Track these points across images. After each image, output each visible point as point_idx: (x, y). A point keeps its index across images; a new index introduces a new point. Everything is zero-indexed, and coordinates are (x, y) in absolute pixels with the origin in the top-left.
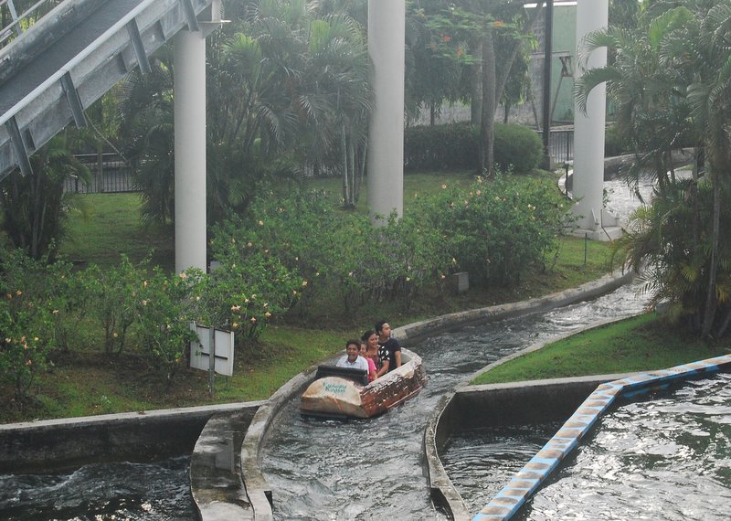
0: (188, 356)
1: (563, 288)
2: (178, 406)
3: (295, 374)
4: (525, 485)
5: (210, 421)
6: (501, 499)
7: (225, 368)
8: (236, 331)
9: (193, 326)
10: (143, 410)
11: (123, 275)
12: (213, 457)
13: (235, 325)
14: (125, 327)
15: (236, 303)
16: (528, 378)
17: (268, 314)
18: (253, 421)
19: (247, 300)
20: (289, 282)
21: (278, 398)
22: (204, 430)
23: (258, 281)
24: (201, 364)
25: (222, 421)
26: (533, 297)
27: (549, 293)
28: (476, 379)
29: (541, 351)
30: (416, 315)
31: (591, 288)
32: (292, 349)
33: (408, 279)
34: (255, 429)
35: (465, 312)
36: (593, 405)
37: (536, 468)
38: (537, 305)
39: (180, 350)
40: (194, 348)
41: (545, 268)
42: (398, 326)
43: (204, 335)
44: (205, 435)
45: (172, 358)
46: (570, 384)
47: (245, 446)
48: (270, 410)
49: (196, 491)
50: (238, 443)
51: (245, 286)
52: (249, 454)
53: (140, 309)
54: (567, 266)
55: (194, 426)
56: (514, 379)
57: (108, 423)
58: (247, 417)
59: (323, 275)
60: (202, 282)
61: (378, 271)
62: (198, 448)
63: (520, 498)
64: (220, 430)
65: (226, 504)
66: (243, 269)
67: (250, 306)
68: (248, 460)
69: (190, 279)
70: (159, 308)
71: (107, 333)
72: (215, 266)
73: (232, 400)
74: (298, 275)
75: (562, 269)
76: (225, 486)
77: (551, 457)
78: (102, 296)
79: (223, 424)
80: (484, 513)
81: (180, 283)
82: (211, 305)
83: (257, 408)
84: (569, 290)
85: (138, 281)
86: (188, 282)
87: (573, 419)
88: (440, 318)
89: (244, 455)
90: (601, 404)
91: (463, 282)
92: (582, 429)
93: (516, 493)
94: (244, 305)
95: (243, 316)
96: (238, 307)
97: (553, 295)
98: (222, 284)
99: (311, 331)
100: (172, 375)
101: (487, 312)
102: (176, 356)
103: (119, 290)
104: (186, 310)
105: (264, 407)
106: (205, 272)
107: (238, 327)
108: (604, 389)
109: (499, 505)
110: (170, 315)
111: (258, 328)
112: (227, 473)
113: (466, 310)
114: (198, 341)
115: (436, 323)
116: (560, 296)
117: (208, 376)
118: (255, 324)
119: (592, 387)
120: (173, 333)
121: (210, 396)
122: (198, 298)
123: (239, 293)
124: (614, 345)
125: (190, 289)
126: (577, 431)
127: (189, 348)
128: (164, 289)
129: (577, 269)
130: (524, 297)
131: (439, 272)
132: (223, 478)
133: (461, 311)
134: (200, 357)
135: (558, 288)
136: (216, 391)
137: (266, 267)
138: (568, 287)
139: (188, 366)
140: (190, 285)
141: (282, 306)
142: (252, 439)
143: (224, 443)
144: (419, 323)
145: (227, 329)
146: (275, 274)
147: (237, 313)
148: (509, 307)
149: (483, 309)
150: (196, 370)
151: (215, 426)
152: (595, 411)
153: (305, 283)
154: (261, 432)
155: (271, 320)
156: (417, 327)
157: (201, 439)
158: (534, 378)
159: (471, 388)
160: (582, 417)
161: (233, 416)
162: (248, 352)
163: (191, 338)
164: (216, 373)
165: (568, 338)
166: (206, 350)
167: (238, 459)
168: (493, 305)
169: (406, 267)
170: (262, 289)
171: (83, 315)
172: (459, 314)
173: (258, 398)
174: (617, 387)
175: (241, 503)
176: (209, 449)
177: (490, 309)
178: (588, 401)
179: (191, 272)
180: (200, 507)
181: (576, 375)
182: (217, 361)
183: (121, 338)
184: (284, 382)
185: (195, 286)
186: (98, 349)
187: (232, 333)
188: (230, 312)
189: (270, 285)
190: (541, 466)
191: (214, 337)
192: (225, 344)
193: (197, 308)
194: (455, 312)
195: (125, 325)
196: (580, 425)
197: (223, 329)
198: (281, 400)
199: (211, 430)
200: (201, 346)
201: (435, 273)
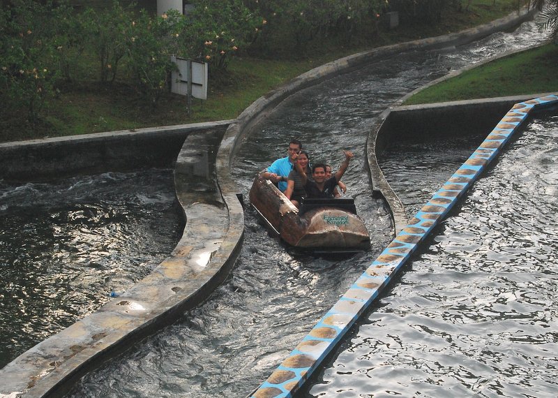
0: (170, 83)
1: (477, 23)
2: (162, 125)
3: (257, 97)
4: (457, 188)
5: (189, 137)
6: (437, 200)
7: (201, 93)
8: (208, 61)
9: (173, 59)
10: (134, 128)
11: (115, 16)
12: (191, 166)
13: (208, 57)
14: (117, 60)
15: (208, 38)
16: (450, 99)
17: (235, 48)
18: (225, 137)
19: (217, 37)
20: (251, 21)
21: (244, 117)
22: (185, 145)
23: (226, 20)
24: (181, 90)
25: (198, 136)
26: (452, 31)
27: (465, 29)
28: (407, 100)
29: (460, 77)
30: (355, 48)
31: (500, 24)
32: (254, 77)
33: (349, 18)
34: (227, 143)
35: (396, 45)
36: (510, 121)
37: (465, 173)
38: (455, 38)
39: (163, 78)
40: (175, 77)
41: (461, 7)
42: (341, 57)
43: (183, 66)
44: (185, 149)
45: (156, 85)
46: (484, 104)
47: (219, 158)
48: (238, 128)
49: (181, 195)
50: (213, 157)
51: (216, 25)
52: (223, 164)
53: (129, 44)
54: (480, 6)
55: (176, 141)
56: (437, 100)
57: (105, 139)
58: (220, 133)
59: (279, 15)
60: (180, 22)
61: (324, 11)
62: (180, 159)
63: (453, 199)
64: (198, 144)
65: (204, 205)
66: (213, 10)
67: (220, 41)
68: (222, 169)
69: (170, 20)
70: (145, 43)
71: (103, 65)
72: (188, 8)
73: (206, 119)
74: (259, 15)
75: (476, 8)
76: (204, 190)
77: (477, 164)
78: (98, 34)
79: (200, 140)
80: (424, 211)
81: (163, 23)
82: (188, 41)
83: (227, 125)
84: (482, 26)
85: (127, 22)
86: (169, 22)
87: (494, 133)
88: (375, 50)
89: (218, 164)
90: (517, 120)
91: (394, 19)
92: (502, 141)
93: (450, 194)
94: (215, 40)
95: (214, 49)
96: (210, 42)
97: (468, 30)
98: (197, 24)
99: (270, 62)
100: (157, 100)
101: (414, 45)
102: (160, 84)
103: (112, 30)
104: (167, 45)
105: (233, 125)
106: (182, 13)
107: (210, 59)
108: (518, 108)
109: (437, 204)
110: (155, 50)
111: (227, 60)
112: (203, 179)
113: (396, 43)
114: (178, 71)
115: (373, 54)
116: (474, 31)
117: (187, 99)
118: (224, 56)
119: (507, 107)
120: (156, 65)
121: (188, 116)
122: (177, 35)
123: (211, 31)
124: (521, 71)
125: (170, 28)
126: (498, 142)
127: (170, 76)
128: (149, 28)
129: (488, 8)
130: (444, 32)
131: (374, 11)
132: (201, 183)
133: (392, 44)
134: (179, 84)
135: (472, 25)
136: (192, 111)
137: (232, 8)
138: (481, 23)
139: (170, 91)
140: (170, 24)
141: (246, 41)
142: (225, 151)
143: (200, 155)
144: (359, 54)
145: (201, 61)
146: (240, 14)
147: (209, 47)
148: (432, 40)
149: (410, 42)
150: (176, 94)
151: (193, 141)
152: (513, 125)
153: (265, 22)
154: (232, 146)
155: (237, 53)
156: (357, 58)
157: (182, 152)
158: (455, 99)
159: (403, 108)
160: (502, 130)
161: (208, 133)
162: (219, 80)
163: (172, 68)
164: (192, 97)
165: (482, 66)
166: (185, 78)
167: (212, 168)
168: (418, 39)
169: (347, 8)
170: (230, 27)
171: (81, 50)
172: (391, 47)
173: (228, 118)
174: (530, 106)
175: (218, 204)
176: (189, 160)
177: (417, 42)
178: (506, 118)
179: (171, 13)
180: (184, 207)
181: (489, 97)
182: (194, 87)
183: (114, 70)
184: (249, 105)
185: (174, 25)
186: (95, 78)
187: (206, 64)
188: (203, 45)
189: (236, 24)
190: (469, 172)
191: (191, 67)
192: (200, 73)
193: (176, 43)
194: (388, 44)
195: (118, 58)
196: (501, 137)
197: (197, 61)
198: (247, 119)
199: (190, 144)
200: (180, 75)
201: (371, 11)
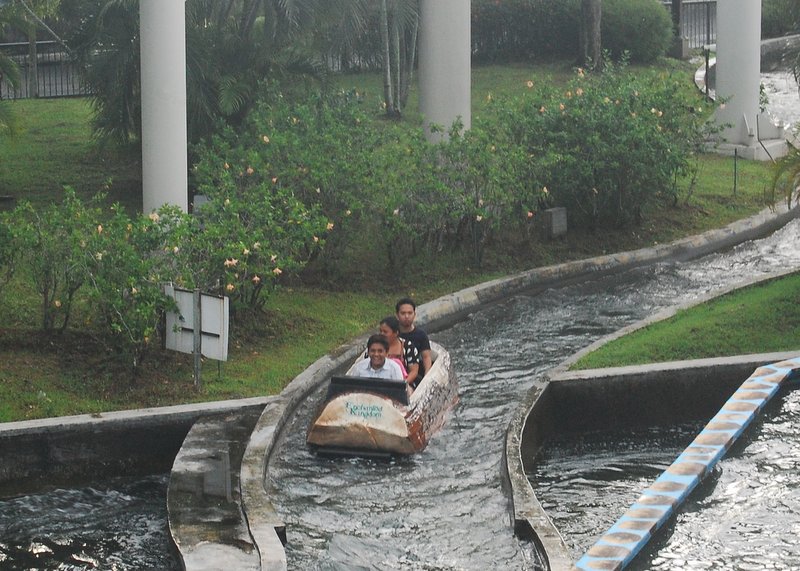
0: (163, 332)
1: (704, 228)
2: (148, 405)
3: (317, 357)
4: (651, 514)
5: (195, 426)
6: (615, 535)
7: (216, 350)
8: (231, 295)
9: (169, 290)
10: (99, 411)
11: (68, 216)
12: (200, 478)
13: (230, 287)
14: (71, 292)
15: (231, 255)
16: (654, 360)
17: (278, 271)
18: (258, 426)
19: (247, 251)
20: (307, 225)
21: (293, 391)
22: (187, 440)
23: (263, 223)
24: (182, 343)
25: (212, 426)
26: (661, 241)
27: (684, 236)
28: (579, 362)
29: (673, 320)
30: (490, 271)
31: (744, 228)
32: (313, 321)
33: (479, 218)
34: (261, 438)
35: (562, 266)
36: (748, 398)
37: (666, 489)
38: (665, 253)
39: (151, 324)
40: (171, 321)
41: (676, 199)
42: (466, 286)
43: (185, 302)
44: (189, 446)
45: (139, 335)
46: (713, 367)
47: (246, 462)
48: (282, 410)
49: (176, 528)
50: (237, 458)
51: (244, 231)
52: (252, 473)
53: (93, 265)
54: (709, 197)
55: (172, 434)
56: (633, 361)
57: (48, 431)
58: (249, 420)
59: (356, 214)
60: (182, 227)
61: (435, 206)
62: (178, 466)
63: (643, 533)
64: (210, 439)
65: (219, 546)
66: (241, 205)
67: (252, 259)
68: (251, 482)
69: (165, 222)
70: (120, 264)
71: (46, 300)
72: (200, 202)
73: (228, 395)
74: (321, 214)
75: (702, 201)
76: (218, 519)
77: (688, 472)
78: (37, 247)
79: (214, 431)
80: (592, 556)
81: (150, 228)
82: (195, 259)
83: (263, 406)
84: (712, 232)
85: (89, 225)
86: (162, 225)
87: (719, 418)
88: (525, 274)
89: (245, 474)
90: (760, 396)
91: (559, 221)
92: (732, 433)
93: (639, 525)
94: (243, 258)
95: (242, 273)
96: (234, 262)
97: (687, 240)
98: (211, 229)
99: (340, 295)
100: (141, 360)
101: (594, 265)
102: (146, 333)
103: (62, 239)
104: (158, 266)
105: (273, 405)
106: (185, 211)
107: (235, 290)
108: (763, 374)
109: (614, 543)
110: (137, 274)
111: (264, 292)
112: (221, 499)
113: (563, 261)
114: (177, 311)
115: (521, 281)
116: (699, 240)
117: (191, 362)
118: (259, 286)
119: (746, 372)
120: (140, 299)
121: (195, 390)
122: (176, 249)
123: (235, 240)
124: (778, 310)
125: (164, 236)
126: (725, 435)
127: (163, 320)
128: (127, 236)
129: (723, 201)
130: (647, 242)
131: (525, 207)
132: (215, 508)
133: (556, 263)
134: (179, 333)
135: (696, 229)
136: (203, 382)
137: (274, 203)
138: (711, 227)
139: (163, 347)
140: (165, 230)
141: (298, 260)
142: (257, 452)
143: (215, 458)
144: (496, 282)
145: (218, 294)
146: (286, 212)
147: (232, 269)
148: (625, 256)
149: (588, 260)
150: (174, 352)
151: (203, 434)
152: (753, 405)
153: (330, 226)
154: (269, 442)
155: (282, 280)
156: (493, 288)
157: (183, 452)
158: (663, 359)
159: (572, 375)
160: (734, 413)
161: (229, 419)
162: (250, 328)
163: (167, 307)
164: (203, 356)
165: (711, 301)
166: (189, 324)
167: (236, 481)
168: (602, 254)
169: (475, 201)
170: (269, 235)
171: (10, 275)
172: (553, 268)
173: (264, 392)
174: (783, 371)
175: (241, 545)
176: (194, 467)
177: (599, 260)
178: (743, 391)
179: (165, 210)
180: (181, 550)
181: (722, 354)
182: (204, 339)
183: (66, 308)
184: (301, 370)
185: (172, 232)
186: (34, 324)
187: (226, 299)
188: (223, 267)
189: (280, 229)
190: (674, 487)
191: (199, 305)
192: (216, 314)
193: (175, 262)
194: (547, 264)
195: (72, 289)
196: (730, 426)
197: (213, 294)
198: (298, 395)
199: (196, 439)
200: (181, 318)
201: (518, 208)
